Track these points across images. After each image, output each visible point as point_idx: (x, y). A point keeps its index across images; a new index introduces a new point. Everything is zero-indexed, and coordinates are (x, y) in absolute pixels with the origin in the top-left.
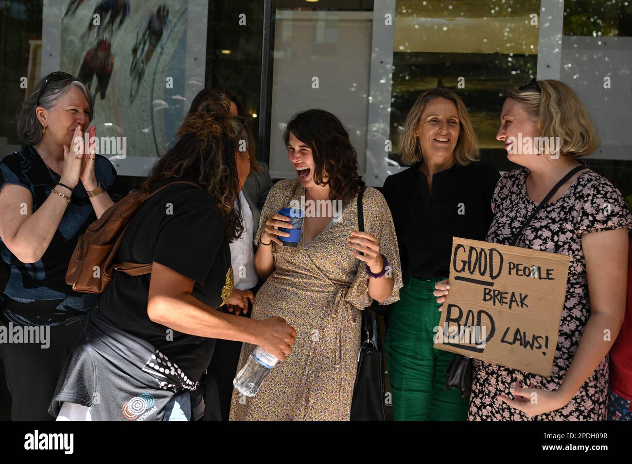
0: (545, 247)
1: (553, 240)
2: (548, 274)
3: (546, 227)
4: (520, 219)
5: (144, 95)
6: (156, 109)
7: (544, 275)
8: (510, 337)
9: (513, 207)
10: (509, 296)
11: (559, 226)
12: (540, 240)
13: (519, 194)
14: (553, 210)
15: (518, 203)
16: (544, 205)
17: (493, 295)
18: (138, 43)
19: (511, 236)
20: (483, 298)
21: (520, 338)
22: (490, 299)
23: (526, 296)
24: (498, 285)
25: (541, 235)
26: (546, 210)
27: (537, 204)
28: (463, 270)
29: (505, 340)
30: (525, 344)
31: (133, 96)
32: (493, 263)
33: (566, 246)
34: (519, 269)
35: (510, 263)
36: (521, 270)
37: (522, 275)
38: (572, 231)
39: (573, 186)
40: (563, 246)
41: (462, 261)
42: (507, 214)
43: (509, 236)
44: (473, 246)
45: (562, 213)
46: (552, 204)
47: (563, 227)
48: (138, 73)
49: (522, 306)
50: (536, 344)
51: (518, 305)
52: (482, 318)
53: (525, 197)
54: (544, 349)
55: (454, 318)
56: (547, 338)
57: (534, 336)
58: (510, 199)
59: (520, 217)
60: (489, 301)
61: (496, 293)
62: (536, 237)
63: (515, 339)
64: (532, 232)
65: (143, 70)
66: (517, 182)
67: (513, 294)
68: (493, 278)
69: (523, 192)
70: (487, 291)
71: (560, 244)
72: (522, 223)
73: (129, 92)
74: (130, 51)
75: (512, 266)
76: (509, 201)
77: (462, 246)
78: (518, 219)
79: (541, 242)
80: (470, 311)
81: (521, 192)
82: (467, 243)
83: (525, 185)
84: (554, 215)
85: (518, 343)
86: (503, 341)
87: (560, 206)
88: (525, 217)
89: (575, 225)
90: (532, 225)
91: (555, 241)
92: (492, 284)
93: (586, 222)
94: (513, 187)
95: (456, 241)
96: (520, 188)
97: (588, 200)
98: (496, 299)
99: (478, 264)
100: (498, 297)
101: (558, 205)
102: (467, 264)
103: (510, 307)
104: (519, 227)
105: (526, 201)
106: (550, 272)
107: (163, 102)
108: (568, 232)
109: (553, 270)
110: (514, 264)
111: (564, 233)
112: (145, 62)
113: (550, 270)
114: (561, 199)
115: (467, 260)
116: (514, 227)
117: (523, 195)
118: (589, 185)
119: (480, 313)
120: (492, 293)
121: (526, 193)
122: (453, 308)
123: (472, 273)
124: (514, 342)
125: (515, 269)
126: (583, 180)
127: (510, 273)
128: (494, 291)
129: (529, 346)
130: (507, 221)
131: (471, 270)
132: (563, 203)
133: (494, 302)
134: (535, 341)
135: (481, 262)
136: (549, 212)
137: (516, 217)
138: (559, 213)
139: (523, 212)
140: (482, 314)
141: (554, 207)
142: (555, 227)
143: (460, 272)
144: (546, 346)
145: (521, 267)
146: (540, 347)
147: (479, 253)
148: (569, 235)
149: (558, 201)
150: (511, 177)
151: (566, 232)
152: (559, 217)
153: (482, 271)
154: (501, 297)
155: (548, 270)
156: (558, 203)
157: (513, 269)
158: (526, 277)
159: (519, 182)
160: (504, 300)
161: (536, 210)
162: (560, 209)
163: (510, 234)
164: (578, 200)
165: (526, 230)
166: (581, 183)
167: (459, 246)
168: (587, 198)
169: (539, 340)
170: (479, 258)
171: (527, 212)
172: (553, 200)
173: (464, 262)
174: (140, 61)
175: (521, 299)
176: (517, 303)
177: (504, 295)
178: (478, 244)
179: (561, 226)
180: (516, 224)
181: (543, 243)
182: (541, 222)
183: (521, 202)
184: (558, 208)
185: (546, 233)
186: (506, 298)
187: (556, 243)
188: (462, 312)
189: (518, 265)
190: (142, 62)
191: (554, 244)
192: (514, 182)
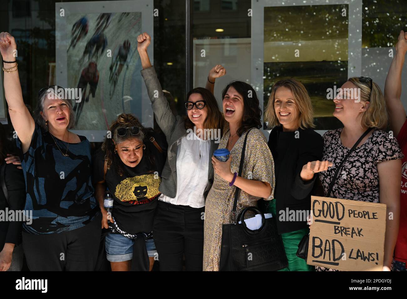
0: (359, 172)
1: (362, 168)
2: (374, 215)
3: (358, 160)
4: (340, 158)
5: (118, 94)
6: (125, 101)
7: (371, 216)
8: (354, 255)
9: (333, 151)
10: (351, 230)
11: (365, 159)
12: (355, 168)
13: (337, 144)
14: (360, 151)
15: (337, 149)
16: (354, 149)
17: (340, 230)
18: (113, 64)
19: (335, 167)
20: (334, 232)
21: (360, 255)
22: (339, 233)
23: (361, 230)
24: (343, 224)
25: (356, 165)
26: (356, 152)
27: (350, 149)
28: (320, 215)
29: (351, 257)
30: (364, 258)
31: (111, 95)
32: (338, 211)
33: (370, 171)
34: (355, 213)
35: (349, 210)
36: (357, 214)
37: (357, 217)
38: (372, 162)
39: (370, 138)
40: (368, 170)
41: (318, 210)
42: (331, 156)
43: (334, 168)
44: (324, 201)
45: (365, 153)
46: (359, 148)
47: (367, 160)
48: (114, 81)
49: (359, 236)
50: (371, 258)
51: (357, 235)
52: (335, 244)
53: (341, 145)
54: (376, 261)
55: (317, 245)
56: (377, 254)
57: (369, 253)
58: (331, 147)
59: (339, 156)
60: (338, 234)
61: (342, 228)
62: (352, 167)
63: (358, 256)
64: (350, 164)
65: (117, 79)
66: (334, 137)
67: (353, 229)
68: (339, 219)
69: (339, 142)
70: (336, 227)
71: (367, 169)
72: (341, 160)
73: (109, 93)
74: (108, 68)
75: (351, 212)
76: (330, 148)
77: (317, 201)
78: (338, 158)
79: (356, 169)
80: (327, 240)
81: (338, 143)
82: (321, 199)
83: (340, 138)
84: (361, 154)
85: (359, 258)
86: (350, 257)
87: (364, 149)
88: (343, 156)
89: (374, 158)
90: (348, 161)
91: (364, 167)
92: (339, 223)
93: (381, 156)
94: (332, 140)
95: (313, 198)
96: (337, 140)
97: (381, 144)
98: (343, 232)
99: (329, 211)
100: (344, 231)
101: (362, 148)
102: (322, 212)
103: (352, 237)
104: (340, 163)
105: (342, 148)
106: (375, 214)
107: (129, 97)
108: (370, 163)
109: (376, 213)
110: (351, 210)
111: (368, 163)
112: (117, 74)
113: (375, 213)
114: (363, 145)
115: (321, 209)
116: (337, 163)
117: (339, 144)
118: (381, 136)
119: (333, 241)
120: (340, 229)
121: (341, 143)
122: (316, 239)
123: (325, 217)
124: (357, 258)
125: (353, 214)
126: (376, 134)
127: (350, 216)
128: (341, 227)
129: (367, 260)
130: (332, 159)
131: (325, 215)
132: (365, 147)
133: (342, 234)
134: (370, 256)
135: (331, 210)
136: (358, 152)
137: (337, 157)
138: (364, 153)
139: (341, 153)
140: (335, 242)
141: (360, 149)
142: (363, 160)
143: (318, 216)
144: (377, 259)
145: (356, 212)
146: (374, 260)
147: (328, 205)
148: (371, 164)
149: (362, 146)
150: (330, 135)
151: (369, 162)
152: (364, 154)
153: (332, 216)
154: (346, 231)
155: (373, 214)
156: (362, 147)
157: (351, 213)
158: (360, 218)
159: (335, 138)
160: (348, 233)
161: (349, 152)
162: (364, 150)
163: (335, 166)
164: (375, 145)
165: (345, 163)
166: (375, 136)
167: (315, 201)
168: (381, 143)
169: (372, 255)
170: (329, 208)
171: (344, 153)
172: (359, 146)
173: (320, 211)
174: (115, 74)
175: (358, 231)
176: (356, 234)
177: (347, 230)
178: (328, 200)
179: (366, 159)
180: (338, 161)
181: (357, 170)
182: (354, 158)
183: (339, 148)
184: (363, 150)
185: (358, 164)
186: (349, 231)
187: (364, 169)
188: (322, 241)
189: (354, 211)
190: (116, 74)
191: (363, 169)
192: (332, 138)
